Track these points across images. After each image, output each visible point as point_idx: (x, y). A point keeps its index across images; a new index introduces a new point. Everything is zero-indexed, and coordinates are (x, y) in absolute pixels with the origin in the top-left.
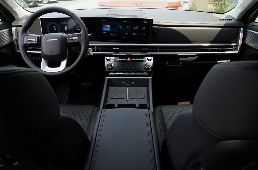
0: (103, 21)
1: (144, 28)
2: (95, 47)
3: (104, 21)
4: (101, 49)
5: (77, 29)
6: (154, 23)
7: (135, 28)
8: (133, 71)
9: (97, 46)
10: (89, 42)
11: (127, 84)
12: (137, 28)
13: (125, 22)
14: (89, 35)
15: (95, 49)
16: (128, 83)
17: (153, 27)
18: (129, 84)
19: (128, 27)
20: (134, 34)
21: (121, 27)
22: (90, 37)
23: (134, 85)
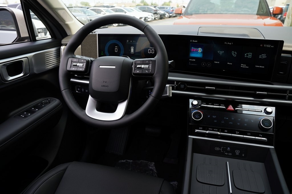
0: (191, 41)
1: (264, 56)
2: (175, 82)
3: (193, 41)
4: (185, 86)
5: (149, 52)
6: (284, 48)
7: (247, 55)
8: (238, 131)
9: (178, 82)
10: (169, 73)
11: (227, 154)
12: (250, 55)
13: (230, 44)
14: (170, 62)
15: (175, 85)
16: (228, 152)
17: (282, 55)
18: (230, 154)
19: (234, 54)
20: (243, 66)
21: (221, 53)
22: (170, 65)
23: (239, 157)
